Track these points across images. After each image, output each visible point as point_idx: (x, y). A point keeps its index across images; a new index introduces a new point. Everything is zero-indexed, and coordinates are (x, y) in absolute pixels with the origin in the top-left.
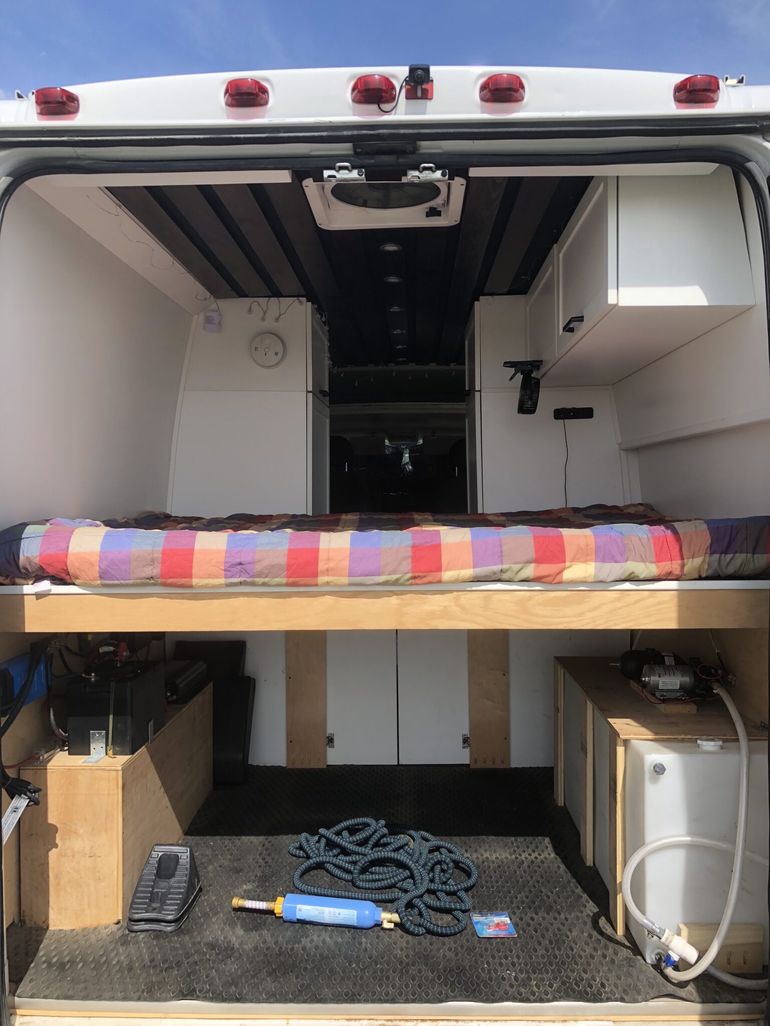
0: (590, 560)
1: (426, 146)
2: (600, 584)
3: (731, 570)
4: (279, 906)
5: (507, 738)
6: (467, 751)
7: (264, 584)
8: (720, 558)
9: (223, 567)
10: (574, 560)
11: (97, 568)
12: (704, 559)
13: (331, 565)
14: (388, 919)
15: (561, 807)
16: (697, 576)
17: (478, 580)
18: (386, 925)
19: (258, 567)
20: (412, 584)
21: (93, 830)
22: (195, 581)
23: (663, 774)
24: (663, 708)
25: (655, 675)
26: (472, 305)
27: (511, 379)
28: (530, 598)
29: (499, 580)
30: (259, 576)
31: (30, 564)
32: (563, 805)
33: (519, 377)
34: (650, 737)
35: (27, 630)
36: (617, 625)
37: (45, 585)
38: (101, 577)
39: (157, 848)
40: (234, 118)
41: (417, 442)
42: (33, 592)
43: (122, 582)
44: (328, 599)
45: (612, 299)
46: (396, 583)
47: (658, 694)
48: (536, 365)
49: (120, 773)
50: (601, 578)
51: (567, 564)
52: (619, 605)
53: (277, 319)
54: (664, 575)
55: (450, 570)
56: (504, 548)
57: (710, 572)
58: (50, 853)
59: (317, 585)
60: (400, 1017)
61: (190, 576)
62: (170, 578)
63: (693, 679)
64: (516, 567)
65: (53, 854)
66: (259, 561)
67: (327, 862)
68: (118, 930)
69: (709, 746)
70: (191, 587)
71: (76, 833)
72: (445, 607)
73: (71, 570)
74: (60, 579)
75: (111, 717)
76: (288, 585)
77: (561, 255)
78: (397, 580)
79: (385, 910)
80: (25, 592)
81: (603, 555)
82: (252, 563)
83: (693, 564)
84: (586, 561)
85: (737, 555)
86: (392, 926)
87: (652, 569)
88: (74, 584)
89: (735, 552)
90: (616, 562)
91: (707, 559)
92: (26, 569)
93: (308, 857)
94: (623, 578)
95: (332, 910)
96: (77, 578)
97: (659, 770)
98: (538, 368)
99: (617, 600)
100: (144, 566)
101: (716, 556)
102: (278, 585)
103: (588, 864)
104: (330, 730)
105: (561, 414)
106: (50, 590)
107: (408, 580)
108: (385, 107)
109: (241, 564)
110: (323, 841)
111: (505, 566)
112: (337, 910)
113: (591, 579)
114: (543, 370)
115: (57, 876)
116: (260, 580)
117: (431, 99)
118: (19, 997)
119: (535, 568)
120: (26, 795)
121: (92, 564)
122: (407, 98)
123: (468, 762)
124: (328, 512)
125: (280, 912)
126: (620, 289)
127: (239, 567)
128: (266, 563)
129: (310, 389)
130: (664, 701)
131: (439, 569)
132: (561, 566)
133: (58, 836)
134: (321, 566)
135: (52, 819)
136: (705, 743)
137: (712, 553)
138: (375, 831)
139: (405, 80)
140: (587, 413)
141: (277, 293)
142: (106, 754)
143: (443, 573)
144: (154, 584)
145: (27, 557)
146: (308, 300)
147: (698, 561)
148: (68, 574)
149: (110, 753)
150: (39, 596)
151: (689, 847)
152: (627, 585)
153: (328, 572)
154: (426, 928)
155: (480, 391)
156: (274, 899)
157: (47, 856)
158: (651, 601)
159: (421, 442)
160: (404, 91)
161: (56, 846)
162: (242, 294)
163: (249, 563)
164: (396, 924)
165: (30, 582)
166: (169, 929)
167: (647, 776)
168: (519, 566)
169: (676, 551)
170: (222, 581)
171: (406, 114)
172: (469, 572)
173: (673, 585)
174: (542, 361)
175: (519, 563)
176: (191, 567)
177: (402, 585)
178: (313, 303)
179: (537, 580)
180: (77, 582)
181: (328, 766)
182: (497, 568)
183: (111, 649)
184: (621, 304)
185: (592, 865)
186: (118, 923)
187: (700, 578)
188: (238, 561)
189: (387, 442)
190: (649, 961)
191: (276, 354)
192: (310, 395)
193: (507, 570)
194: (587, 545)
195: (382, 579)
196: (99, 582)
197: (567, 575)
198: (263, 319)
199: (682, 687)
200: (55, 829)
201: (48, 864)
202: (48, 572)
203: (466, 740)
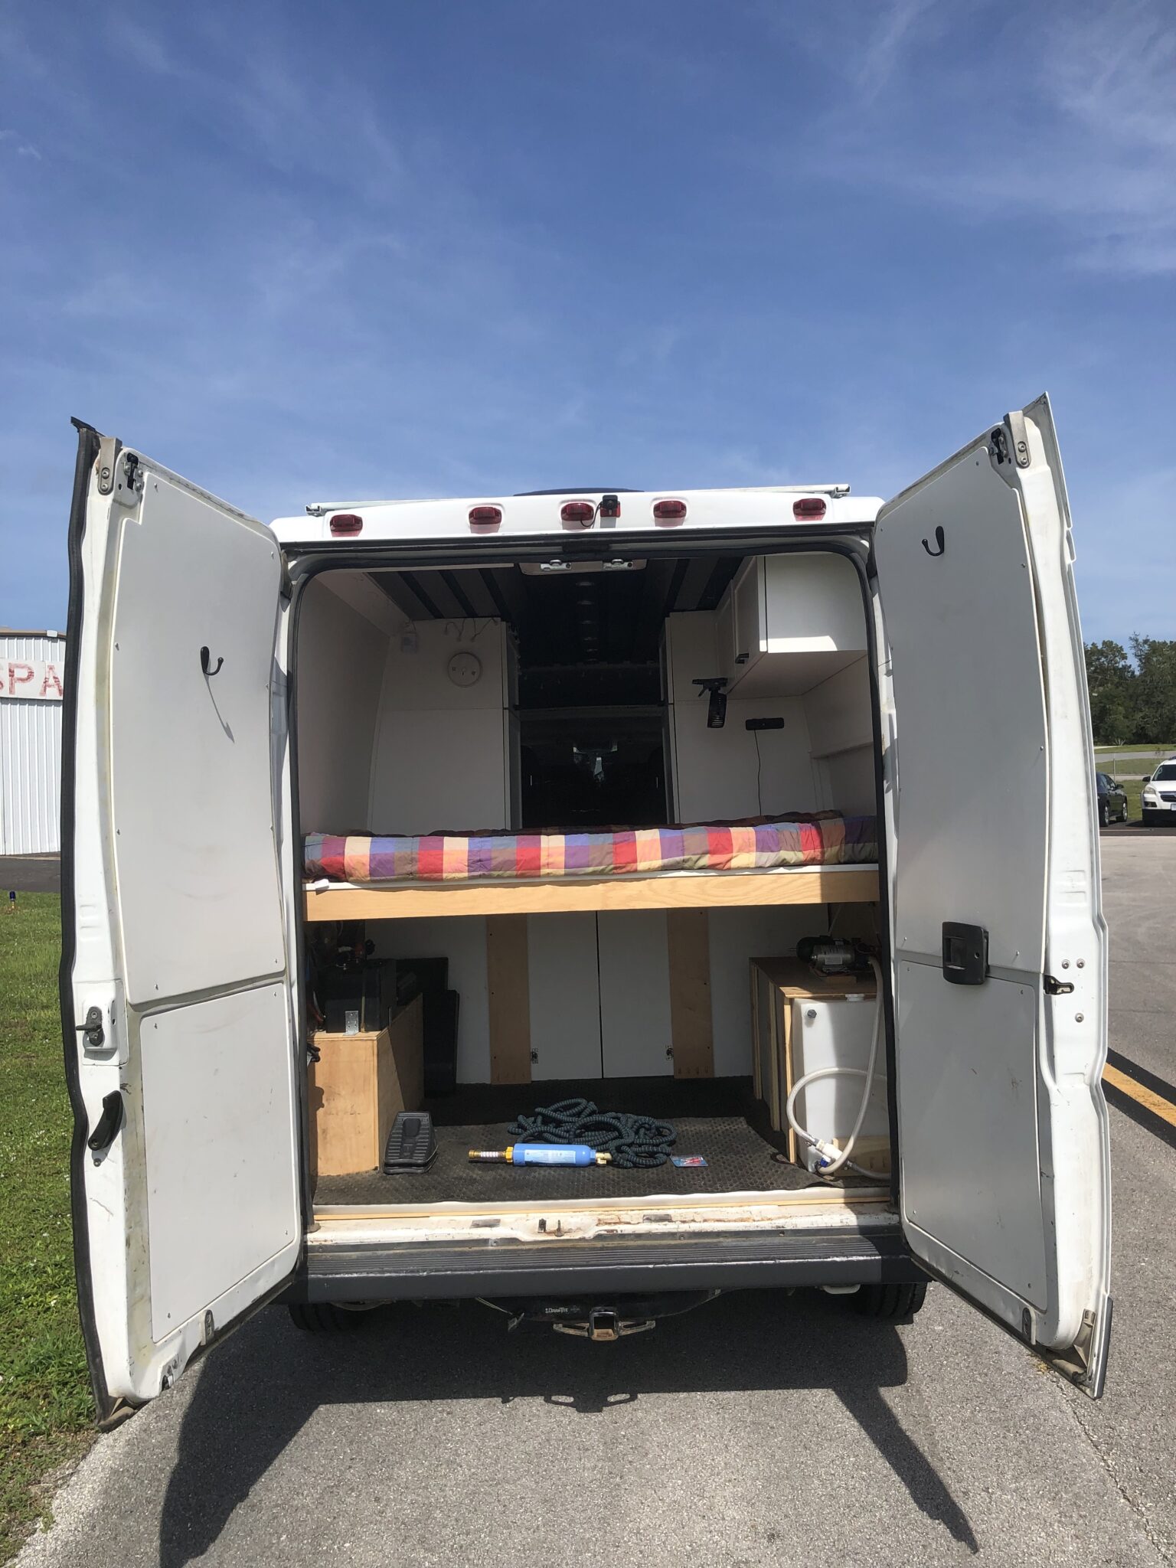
0: (753, 851)
1: (616, 547)
2: (760, 869)
3: (863, 856)
4: (509, 1153)
5: (710, 1047)
6: (671, 1061)
7: (499, 877)
8: (853, 847)
9: (466, 864)
10: (740, 850)
11: (368, 867)
12: (841, 847)
13: (551, 860)
14: (601, 1157)
15: (759, 1100)
16: (836, 862)
17: (665, 868)
18: (600, 1162)
19: (494, 863)
20: (614, 874)
21: (353, 1091)
22: (445, 875)
23: (815, 1017)
24: (829, 979)
25: (821, 953)
26: (663, 622)
27: (700, 695)
28: (707, 882)
29: (683, 869)
30: (494, 870)
31: (314, 866)
32: (761, 1098)
33: (708, 693)
34: (810, 995)
35: (309, 920)
36: (775, 901)
37: (324, 883)
38: (371, 874)
39: (401, 1114)
40: (478, 533)
41: (611, 749)
42: (314, 889)
43: (388, 877)
44: (548, 887)
45: (763, 647)
46: (601, 873)
47: (824, 969)
48: (723, 682)
49: (376, 1042)
50: (760, 865)
51: (734, 854)
52: (775, 885)
53: (473, 639)
54: (809, 861)
55: (645, 861)
56: (685, 843)
57: (847, 858)
58: (318, 1112)
59: (539, 876)
60: (614, 1209)
61: (441, 871)
62: (427, 873)
63: (854, 955)
64: (695, 858)
65: (320, 1112)
66: (496, 858)
67: (545, 1132)
68: (377, 1173)
69: (853, 997)
70: (441, 880)
71: (339, 1094)
72: (641, 891)
73: (347, 869)
74: (334, 878)
75: (363, 998)
76: (517, 877)
77: (736, 591)
78: (603, 870)
79: (598, 1151)
80: (307, 889)
81: (762, 846)
82: (490, 859)
83: (831, 852)
84: (749, 852)
85: (866, 844)
86: (605, 1162)
87: (801, 856)
88: (347, 881)
89: (866, 842)
90: (772, 851)
91: (843, 847)
92: (310, 870)
93: (525, 1130)
94: (777, 863)
95: (555, 1152)
96: (351, 876)
97: (812, 1014)
98: (725, 685)
99: (775, 881)
100: (405, 865)
101: (850, 845)
102: (509, 877)
103: (775, 1129)
104: (533, 1047)
105: (753, 725)
106: (328, 887)
107: (611, 870)
108: (586, 522)
109: (480, 861)
110: (540, 1118)
111: (686, 857)
112: (559, 1152)
113: (753, 866)
114: (729, 687)
115: (324, 1131)
116: (496, 873)
117: (619, 516)
118: (315, 1204)
119: (709, 859)
120: (310, 1052)
121: (364, 864)
122: (601, 516)
123: (672, 1074)
124: (521, 827)
125: (511, 1157)
126: (769, 640)
127: (479, 863)
128: (500, 859)
129: (507, 706)
130: (829, 974)
131: (635, 861)
132: (729, 856)
133: (324, 1097)
134: (543, 860)
135: (319, 1083)
136: (850, 995)
137: (847, 843)
138: (585, 1108)
139: (600, 504)
140: (778, 723)
141: (472, 614)
142: (360, 1031)
143: (638, 863)
144: (412, 879)
145: (312, 861)
146: (503, 620)
147: (835, 849)
148: (344, 873)
149: (363, 1030)
150: (319, 891)
151: (836, 1076)
152: (782, 870)
153: (548, 865)
154: (633, 1163)
155: (673, 704)
156: (504, 1150)
157: (315, 1115)
158: (800, 882)
159: (615, 749)
160: (599, 511)
161: (323, 1106)
162: (438, 616)
163: (487, 860)
164: (608, 1161)
165: (311, 881)
166: (419, 1171)
167: (804, 1021)
168: (698, 856)
169: (817, 843)
170: (466, 874)
171: (601, 527)
172: (658, 863)
173: (817, 868)
174: (727, 679)
175: (698, 854)
176: (442, 864)
177: (607, 874)
178: (507, 622)
179: (712, 867)
180: (351, 878)
181: (533, 1082)
182: (678, 859)
183: (349, 949)
184: (769, 652)
185: (779, 1130)
186: (376, 1169)
187: (840, 863)
188: (478, 858)
189: (575, 750)
190: (810, 1170)
191: (473, 673)
192: (507, 712)
193: (688, 860)
194: (749, 839)
195: (590, 869)
196: (369, 878)
197: (734, 863)
198: (459, 640)
199: (845, 963)
200: (321, 1092)
201: (316, 1121)
202: (328, 872)
203: (669, 1052)
